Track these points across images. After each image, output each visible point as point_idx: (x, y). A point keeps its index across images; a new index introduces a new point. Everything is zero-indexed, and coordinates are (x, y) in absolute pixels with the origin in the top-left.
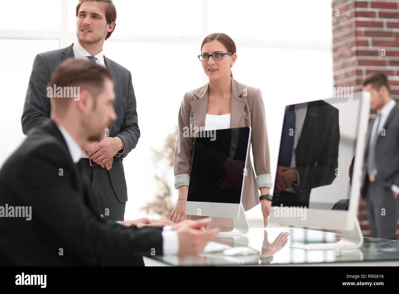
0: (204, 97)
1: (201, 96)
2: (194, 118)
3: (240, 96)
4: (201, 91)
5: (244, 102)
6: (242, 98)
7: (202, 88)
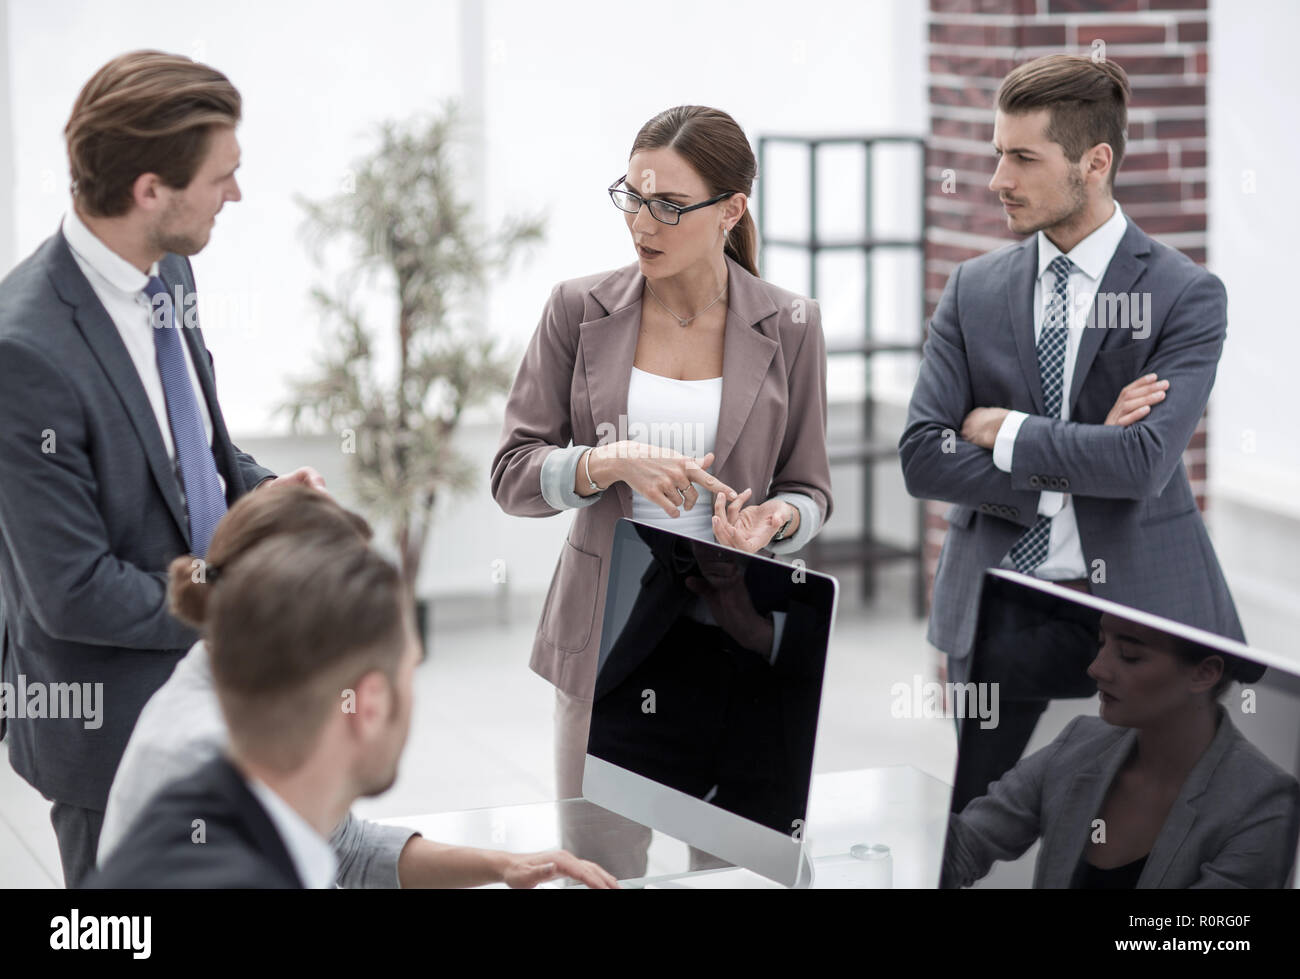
0: (626, 314)
1: (614, 305)
2: (591, 380)
3: (758, 326)
4: (617, 288)
5: (769, 346)
6: (763, 333)
7: (619, 274)
